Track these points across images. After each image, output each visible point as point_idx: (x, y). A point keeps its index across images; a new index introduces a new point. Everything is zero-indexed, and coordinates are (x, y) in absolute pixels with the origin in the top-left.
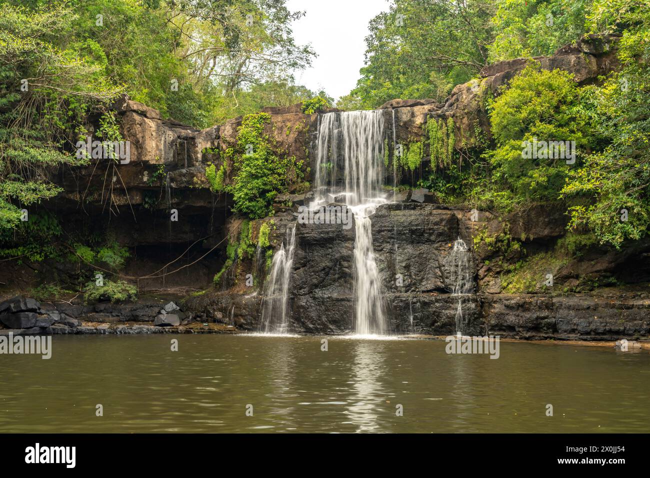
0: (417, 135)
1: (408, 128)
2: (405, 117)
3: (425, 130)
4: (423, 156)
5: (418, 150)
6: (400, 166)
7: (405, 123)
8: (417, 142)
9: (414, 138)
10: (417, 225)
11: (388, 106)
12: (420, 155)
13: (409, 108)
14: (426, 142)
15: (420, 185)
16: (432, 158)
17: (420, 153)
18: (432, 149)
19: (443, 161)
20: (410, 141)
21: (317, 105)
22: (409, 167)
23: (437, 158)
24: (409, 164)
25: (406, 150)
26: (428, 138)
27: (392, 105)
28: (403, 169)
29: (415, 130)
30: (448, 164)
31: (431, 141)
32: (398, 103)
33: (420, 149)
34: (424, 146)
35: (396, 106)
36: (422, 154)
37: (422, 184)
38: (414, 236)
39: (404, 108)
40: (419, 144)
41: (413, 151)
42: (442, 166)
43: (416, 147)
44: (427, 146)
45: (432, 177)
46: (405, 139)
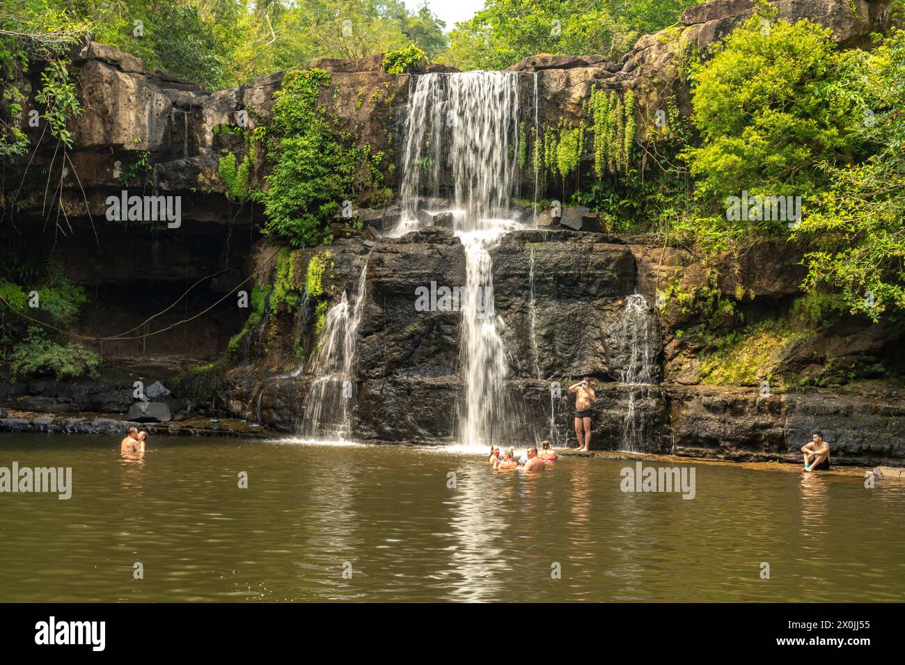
0: (573, 116)
1: (559, 105)
2: (555, 87)
3: (587, 109)
4: (583, 153)
5: (575, 142)
6: (543, 168)
7: (555, 96)
8: (573, 128)
9: (568, 122)
10: (567, 268)
11: (529, 65)
12: (577, 150)
13: (562, 71)
14: (589, 129)
15: (576, 200)
16: (597, 155)
17: (578, 147)
18: (598, 141)
19: (614, 162)
20: (562, 127)
21: (410, 60)
22: (558, 170)
23: (605, 157)
24: (559, 166)
25: (554, 142)
26: (592, 123)
27: (534, 63)
28: (550, 173)
29: (570, 108)
30: (622, 166)
31: (596, 128)
32: (545, 60)
33: (578, 140)
34: (585, 136)
35: (542, 65)
36: (581, 148)
37: (579, 199)
38: (561, 286)
39: (553, 70)
40: (576, 131)
41: (566, 144)
42: (612, 170)
43: (571, 137)
44: (589, 136)
45: (596, 188)
46: (554, 123)
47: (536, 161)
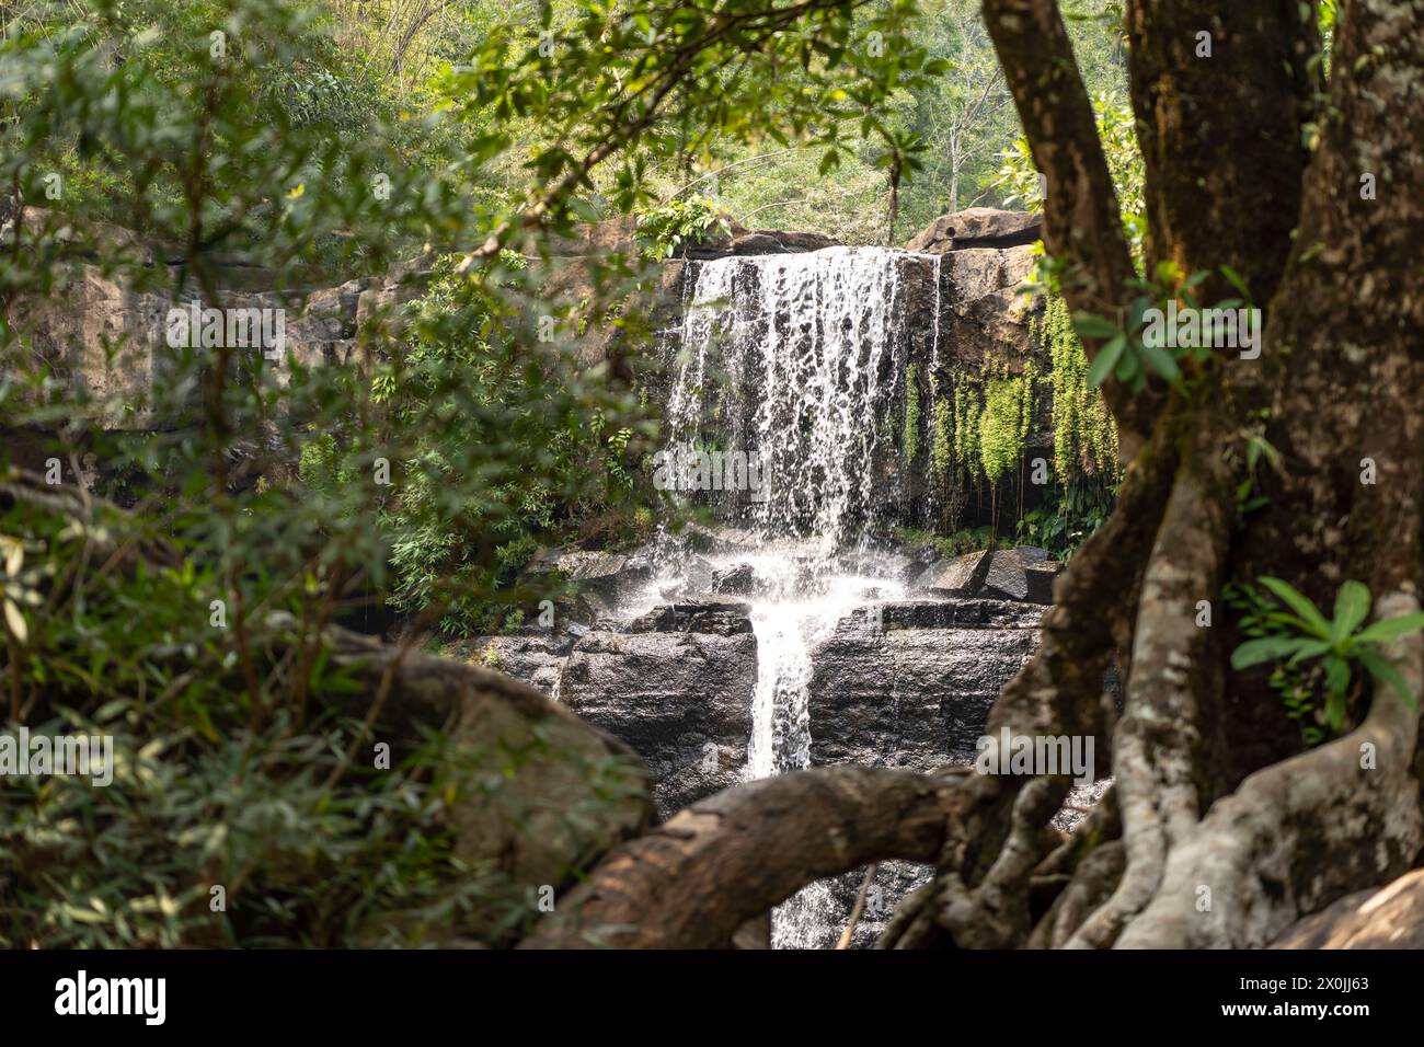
0: (1011, 351)
1: (982, 326)
2: (975, 287)
3: (1038, 335)
4: (1030, 431)
5: (1015, 408)
6: (952, 463)
7: (975, 307)
8: (1011, 376)
9: (1001, 365)
10: (971, 685)
11: (941, 236)
12: (1020, 424)
13: (991, 252)
14: (1042, 380)
15: (1026, 530)
16: (1059, 437)
17: (1021, 417)
18: (1061, 406)
19: (1091, 452)
20: (988, 375)
21: (686, 230)
22: (981, 468)
23: (1074, 439)
24: (984, 459)
25: (974, 407)
26: (1047, 366)
27: (951, 232)
28: (967, 475)
29: (1005, 334)
30: (1107, 460)
31: (1056, 376)
32: (974, 224)
33: (1021, 403)
34: (1035, 394)
35: (968, 234)
36: (1025, 421)
37: (1033, 530)
38: (959, 723)
39: (973, 251)
40: (1017, 383)
41: (998, 412)
42: (1088, 470)
43: (1005, 398)
44: (1042, 393)
45: (1065, 505)
46: (972, 367)
47: (939, 450)
